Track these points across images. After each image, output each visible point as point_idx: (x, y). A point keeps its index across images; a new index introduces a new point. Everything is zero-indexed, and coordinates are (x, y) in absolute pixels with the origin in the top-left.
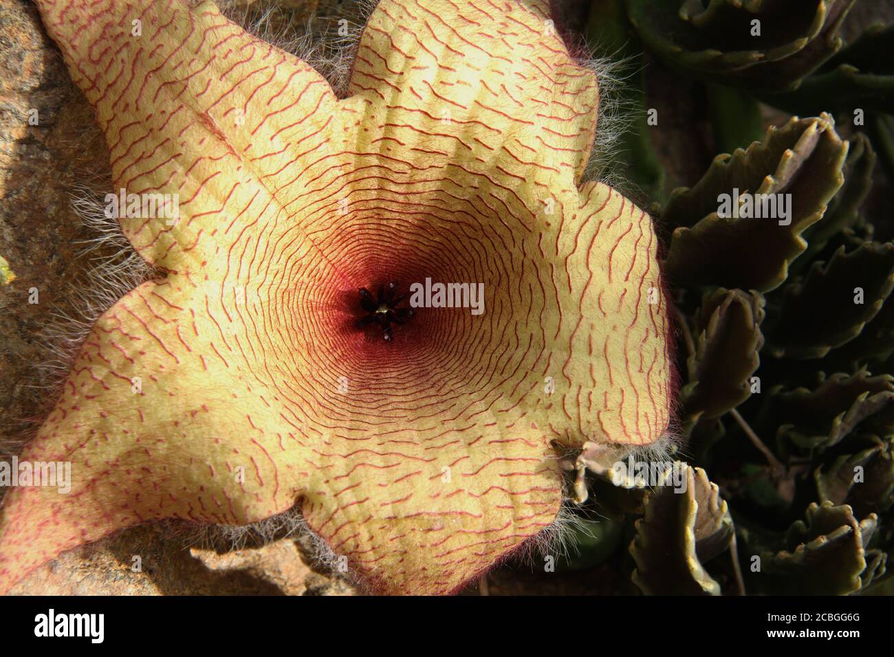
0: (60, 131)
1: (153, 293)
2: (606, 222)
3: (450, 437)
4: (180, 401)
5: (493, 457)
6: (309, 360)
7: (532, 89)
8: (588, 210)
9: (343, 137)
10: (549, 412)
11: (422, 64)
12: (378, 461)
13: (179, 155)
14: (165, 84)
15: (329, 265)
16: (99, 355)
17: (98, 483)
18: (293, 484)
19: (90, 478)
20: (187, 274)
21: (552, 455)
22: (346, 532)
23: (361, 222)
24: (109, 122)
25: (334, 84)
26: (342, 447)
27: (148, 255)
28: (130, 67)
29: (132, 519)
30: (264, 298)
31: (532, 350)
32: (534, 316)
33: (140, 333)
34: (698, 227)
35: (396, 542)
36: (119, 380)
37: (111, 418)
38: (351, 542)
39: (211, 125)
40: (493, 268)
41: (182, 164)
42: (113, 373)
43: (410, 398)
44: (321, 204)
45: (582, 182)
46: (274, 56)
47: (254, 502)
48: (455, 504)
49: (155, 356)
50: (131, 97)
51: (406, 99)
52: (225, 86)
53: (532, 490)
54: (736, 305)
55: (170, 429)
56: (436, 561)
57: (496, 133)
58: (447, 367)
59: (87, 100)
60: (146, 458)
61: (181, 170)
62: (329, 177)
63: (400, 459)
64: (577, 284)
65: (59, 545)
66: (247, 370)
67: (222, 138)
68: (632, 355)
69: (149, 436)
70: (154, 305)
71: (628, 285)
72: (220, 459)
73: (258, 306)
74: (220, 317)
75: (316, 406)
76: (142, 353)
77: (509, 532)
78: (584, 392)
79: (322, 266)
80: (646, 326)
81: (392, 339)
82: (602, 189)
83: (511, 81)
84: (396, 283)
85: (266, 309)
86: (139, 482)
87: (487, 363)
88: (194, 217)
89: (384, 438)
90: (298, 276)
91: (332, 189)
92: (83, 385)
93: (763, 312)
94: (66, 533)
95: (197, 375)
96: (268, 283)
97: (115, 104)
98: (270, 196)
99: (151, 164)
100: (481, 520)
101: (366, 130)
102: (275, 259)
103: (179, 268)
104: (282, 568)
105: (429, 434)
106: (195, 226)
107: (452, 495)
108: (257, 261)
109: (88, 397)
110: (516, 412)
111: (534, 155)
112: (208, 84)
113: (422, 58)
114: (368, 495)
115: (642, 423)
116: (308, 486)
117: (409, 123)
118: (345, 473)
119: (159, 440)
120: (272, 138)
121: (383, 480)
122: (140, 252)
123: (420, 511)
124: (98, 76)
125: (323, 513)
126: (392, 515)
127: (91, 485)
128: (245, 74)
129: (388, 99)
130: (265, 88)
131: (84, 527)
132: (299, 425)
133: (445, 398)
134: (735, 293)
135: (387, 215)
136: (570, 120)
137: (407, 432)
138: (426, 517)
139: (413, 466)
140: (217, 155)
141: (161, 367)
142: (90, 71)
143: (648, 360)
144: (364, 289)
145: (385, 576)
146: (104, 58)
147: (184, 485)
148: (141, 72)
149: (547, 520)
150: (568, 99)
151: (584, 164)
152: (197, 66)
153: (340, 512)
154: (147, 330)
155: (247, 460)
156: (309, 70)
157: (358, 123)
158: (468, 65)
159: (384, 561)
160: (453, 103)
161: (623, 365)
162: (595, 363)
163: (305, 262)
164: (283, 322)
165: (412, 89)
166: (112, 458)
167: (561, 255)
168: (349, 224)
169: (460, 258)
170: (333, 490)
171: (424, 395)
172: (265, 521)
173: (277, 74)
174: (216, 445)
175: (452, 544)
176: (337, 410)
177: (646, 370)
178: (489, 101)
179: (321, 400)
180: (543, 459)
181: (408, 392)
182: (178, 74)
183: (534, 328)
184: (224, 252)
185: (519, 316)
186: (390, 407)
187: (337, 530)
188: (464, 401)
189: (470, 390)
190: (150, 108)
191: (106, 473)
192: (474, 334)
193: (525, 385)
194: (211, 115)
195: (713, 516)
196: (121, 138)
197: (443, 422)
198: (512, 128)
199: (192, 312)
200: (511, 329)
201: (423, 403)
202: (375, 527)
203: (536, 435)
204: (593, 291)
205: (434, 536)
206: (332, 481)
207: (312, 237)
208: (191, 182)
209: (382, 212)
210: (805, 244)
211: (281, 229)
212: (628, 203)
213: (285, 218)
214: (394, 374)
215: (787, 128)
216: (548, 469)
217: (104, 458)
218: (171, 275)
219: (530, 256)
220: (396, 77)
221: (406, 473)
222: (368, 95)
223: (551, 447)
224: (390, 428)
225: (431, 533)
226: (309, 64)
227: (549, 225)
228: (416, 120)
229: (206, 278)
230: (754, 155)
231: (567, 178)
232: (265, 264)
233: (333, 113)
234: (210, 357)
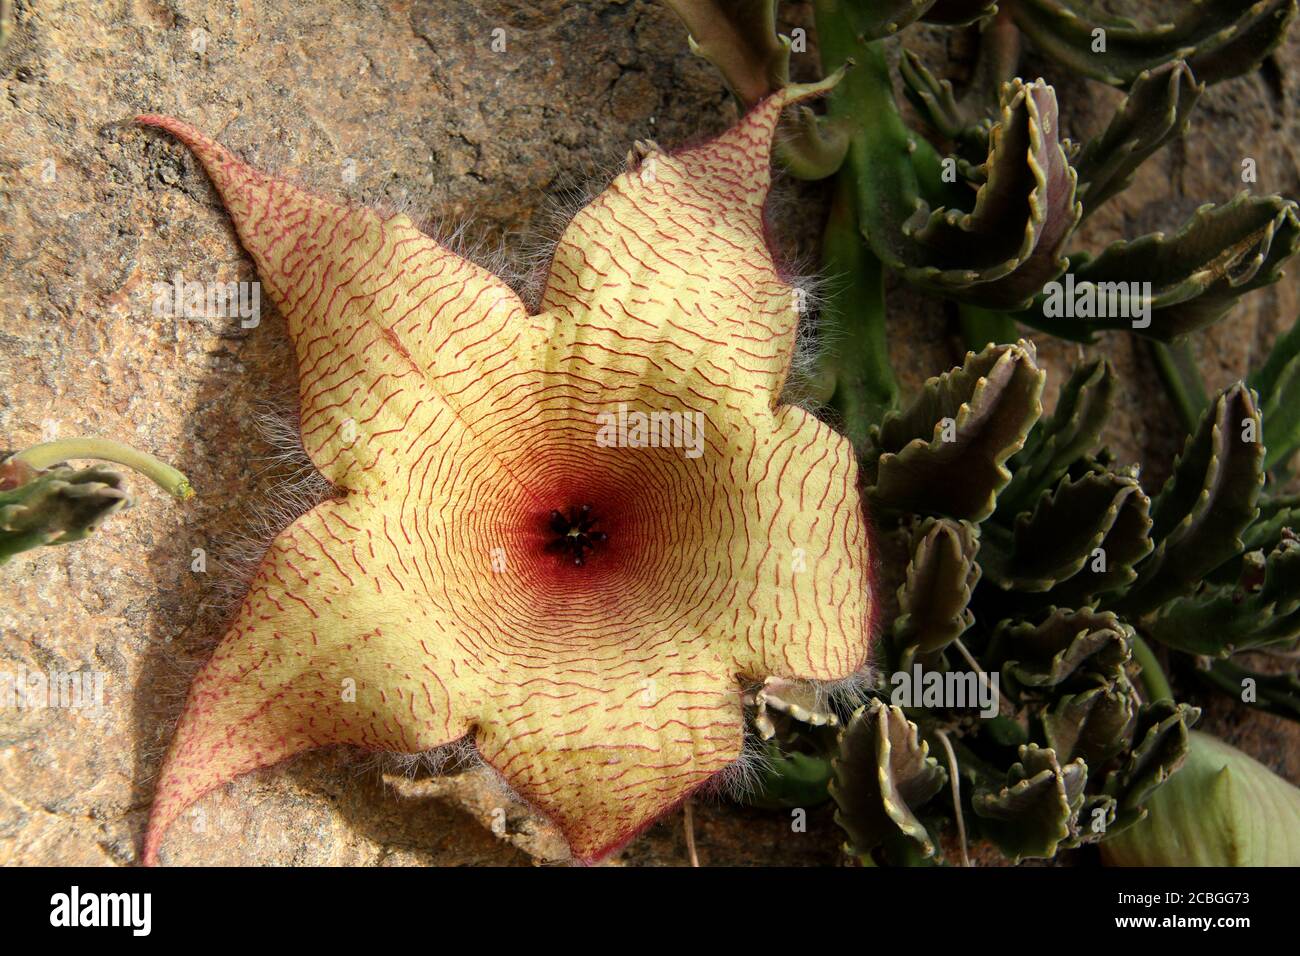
0: (255, 344)
1: (331, 513)
2: (800, 447)
3: (630, 668)
4: (353, 624)
5: (672, 689)
6: (494, 584)
7: (728, 308)
8: (780, 436)
9: (531, 354)
10: (732, 644)
11: (612, 282)
12: (554, 691)
13: (363, 371)
14: (353, 298)
15: (520, 486)
16: (275, 574)
17: (272, 706)
18: (465, 712)
19: (264, 700)
20: (367, 494)
21: (736, 688)
22: (519, 764)
23: (553, 442)
24: (298, 335)
25: (525, 300)
26: (519, 674)
27: (328, 473)
28: (321, 280)
29: (308, 743)
30: (448, 519)
31: (719, 579)
32: (723, 544)
33: (316, 553)
34: (903, 455)
35: (571, 775)
36: (294, 601)
37: (284, 640)
38: (525, 774)
39: (395, 341)
40: (686, 492)
41: (365, 381)
42: (287, 594)
43: (595, 626)
44: (510, 424)
45: (778, 404)
46: (466, 272)
47: (425, 730)
48: (632, 738)
49: (329, 577)
50: (320, 311)
51: (596, 318)
52: (412, 301)
53: (712, 724)
54: (943, 535)
55: (342, 652)
56: (614, 795)
57: (687, 353)
58: (636, 594)
59: (280, 312)
60: (319, 681)
61: (364, 387)
62: (516, 396)
63: (577, 689)
64: (767, 511)
65: (234, 768)
66: (424, 594)
67: (406, 355)
68: (822, 586)
69: (323, 660)
70: (332, 524)
71: (820, 514)
72: (392, 685)
73: (441, 528)
74: (399, 538)
75: (496, 633)
76: (317, 574)
77: (689, 767)
78: (769, 624)
79: (511, 487)
80: (838, 557)
81: (584, 563)
82: (796, 413)
83: (706, 299)
84: (590, 505)
85: (449, 530)
86: (313, 705)
87: (675, 592)
88: (375, 435)
89: (562, 668)
90: (486, 497)
91: (519, 409)
92: (258, 605)
93: (977, 542)
94: (240, 756)
95: (371, 598)
96: (451, 504)
97: (305, 318)
98: (454, 415)
99: (335, 380)
100: (658, 755)
101: (554, 348)
102: (460, 479)
103: (359, 487)
104: (480, 797)
105: (609, 664)
106: (375, 445)
107: (628, 728)
108: (440, 481)
109: (263, 618)
110: (699, 643)
111: (726, 376)
112: (395, 299)
113: (615, 275)
114: (540, 725)
115: (831, 658)
116: (481, 715)
117: (598, 342)
118: (519, 703)
119: (332, 664)
120: (456, 356)
121: (557, 710)
122: (322, 471)
123: (595, 744)
124: (290, 288)
125: (496, 743)
126: (565, 747)
127: (265, 708)
128: (433, 290)
129: (578, 318)
130: (452, 304)
131: (259, 750)
132: (475, 651)
133: (629, 627)
134: (944, 523)
135: (579, 435)
136: (767, 341)
137: (585, 662)
138: (601, 750)
139: (589, 697)
140: (399, 373)
141: (336, 588)
142: (283, 283)
143: (839, 593)
144: (556, 511)
145: (563, 809)
146: (296, 270)
147: (356, 710)
148: (331, 286)
149: (728, 756)
150: (766, 319)
151: (780, 387)
152: (385, 280)
153: (512, 742)
154: (323, 550)
155: (420, 686)
156: (499, 286)
157: (547, 341)
158: (662, 283)
159: (559, 795)
160: (643, 321)
161: (811, 596)
162: (781, 594)
163: (494, 481)
164: (467, 544)
165: (601, 307)
166: (286, 680)
167: (752, 482)
168: (539, 444)
169: (654, 481)
170: (506, 720)
171: (609, 623)
172: (435, 750)
173: (466, 290)
174: (388, 670)
175: (630, 778)
176: (518, 636)
177: (837, 603)
178: (682, 320)
179: (501, 625)
180: (726, 692)
181: (594, 619)
182: (367, 289)
183: (722, 556)
184: (404, 471)
185: (709, 542)
186: (573, 635)
187: (510, 761)
188: (647, 631)
189: (655, 619)
190: (337, 323)
191: (280, 695)
192: (665, 561)
193: (709, 616)
194: (396, 331)
195: (913, 756)
196: (308, 354)
197: (625, 652)
198: (704, 348)
199: (369, 532)
200: (700, 557)
201: (607, 631)
202: (549, 759)
203: (718, 668)
204: (783, 519)
205: (610, 770)
206: (505, 711)
207: (500, 456)
208: (374, 400)
209: (573, 432)
210: (1008, 474)
211: (466, 449)
212: (825, 428)
213: (470, 437)
214: (582, 601)
215: (984, 354)
216: (729, 703)
217: (277, 680)
218: (350, 494)
219: (720, 481)
220: (586, 294)
221: (581, 704)
222: (557, 312)
223: (735, 680)
224: (570, 656)
225: (607, 767)
226: (502, 279)
227: (740, 449)
228: (605, 339)
229: (386, 498)
230: (956, 381)
231: (762, 401)
232: (449, 484)
233: (521, 331)
234: (385, 579)
